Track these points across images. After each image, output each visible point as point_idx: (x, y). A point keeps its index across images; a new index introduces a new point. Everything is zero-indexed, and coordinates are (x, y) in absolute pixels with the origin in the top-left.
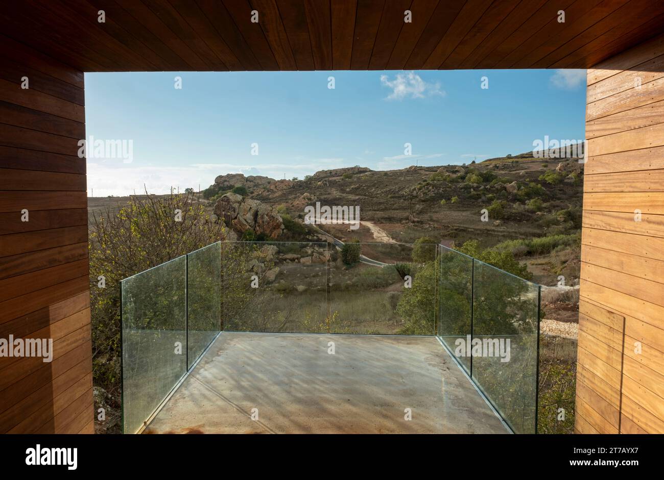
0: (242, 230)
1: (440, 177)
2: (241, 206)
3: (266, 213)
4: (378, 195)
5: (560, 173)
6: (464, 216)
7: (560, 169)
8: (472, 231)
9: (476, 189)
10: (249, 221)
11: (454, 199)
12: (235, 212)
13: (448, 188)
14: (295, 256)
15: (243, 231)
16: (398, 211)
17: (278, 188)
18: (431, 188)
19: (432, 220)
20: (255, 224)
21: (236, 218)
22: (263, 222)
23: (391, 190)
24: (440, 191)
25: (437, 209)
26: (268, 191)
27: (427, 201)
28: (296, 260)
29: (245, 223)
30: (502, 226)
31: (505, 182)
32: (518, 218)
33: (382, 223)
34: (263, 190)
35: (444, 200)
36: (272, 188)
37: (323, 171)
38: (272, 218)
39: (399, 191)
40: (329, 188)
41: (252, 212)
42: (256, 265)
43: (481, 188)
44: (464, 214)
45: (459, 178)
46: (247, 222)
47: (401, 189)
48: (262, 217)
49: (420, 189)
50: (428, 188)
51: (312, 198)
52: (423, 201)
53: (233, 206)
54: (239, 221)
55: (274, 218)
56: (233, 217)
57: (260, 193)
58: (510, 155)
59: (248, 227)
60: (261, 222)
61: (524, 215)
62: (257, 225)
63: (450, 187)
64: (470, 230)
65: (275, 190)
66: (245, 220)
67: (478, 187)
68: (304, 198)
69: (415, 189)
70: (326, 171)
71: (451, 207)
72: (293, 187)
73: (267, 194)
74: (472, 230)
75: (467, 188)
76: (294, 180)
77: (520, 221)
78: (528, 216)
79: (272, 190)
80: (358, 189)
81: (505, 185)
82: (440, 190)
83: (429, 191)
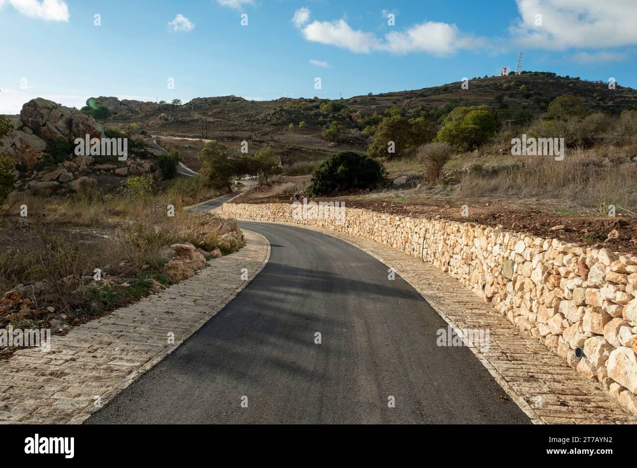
0: (53, 138)
1: (296, 105)
2: (52, 113)
3: (81, 121)
4: (235, 119)
5: (404, 108)
6: (304, 138)
7: (405, 106)
8: (305, 151)
9: (325, 116)
10: (61, 129)
11: (301, 124)
12: (43, 119)
13: (300, 114)
14: (111, 166)
15: (55, 139)
16: (246, 132)
17: (143, 110)
18: (284, 113)
19: (272, 140)
20: (70, 132)
21: (44, 125)
22: (78, 131)
23: (249, 114)
24: (292, 117)
25: (284, 132)
26: (132, 112)
27: (278, 125)
28: (112, 171)
29: (56, 131)
30: (335, 147)
31: (351, 112)
32: (351, 142)
33: (224, 141)
34: (127, 111)
35: (292, 124)
36: (136, 110)
37: (199, 98)
38: (87, 127)
39: (256, 116)
40: (193, 111)
41: (64, 119)
42: (64, 174)
43: (330, 116)
44: (305, 136)
45: (314, 108)
46: (59, 130)
47: (257, 114)
48: (77, 126)
49: (274, 114)
50: (281, 114)
51: (169, 118)
52: (275, 125)
53: (41, 112)
54: (49, 129)
55: (90, 127)
56: (41, 123)
57: (124, 114)
58: (371, 93)
59: (59, 135)
60: (76, 131)
61: (358, 139)
62: (72, 134)
63: (303, 114)
64: (303, 149)
65: (139, 112)
66: (57, 128)
67: (327, 115)
68: (161, 118)
69: (269, 114)
70: (202, 99)
71: (295, 131)
72: (159, 109)
73: (131, 115)
74: (306, 149)
75: (317, 115)
76: (161, 103)
77: (353, 144)
78: (361, 140)
79: (137, 111)
80: (220, 113)
81: (351, 114)
82: (292, 115)
83: (281, 116)
